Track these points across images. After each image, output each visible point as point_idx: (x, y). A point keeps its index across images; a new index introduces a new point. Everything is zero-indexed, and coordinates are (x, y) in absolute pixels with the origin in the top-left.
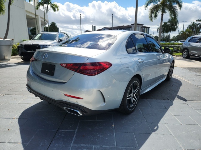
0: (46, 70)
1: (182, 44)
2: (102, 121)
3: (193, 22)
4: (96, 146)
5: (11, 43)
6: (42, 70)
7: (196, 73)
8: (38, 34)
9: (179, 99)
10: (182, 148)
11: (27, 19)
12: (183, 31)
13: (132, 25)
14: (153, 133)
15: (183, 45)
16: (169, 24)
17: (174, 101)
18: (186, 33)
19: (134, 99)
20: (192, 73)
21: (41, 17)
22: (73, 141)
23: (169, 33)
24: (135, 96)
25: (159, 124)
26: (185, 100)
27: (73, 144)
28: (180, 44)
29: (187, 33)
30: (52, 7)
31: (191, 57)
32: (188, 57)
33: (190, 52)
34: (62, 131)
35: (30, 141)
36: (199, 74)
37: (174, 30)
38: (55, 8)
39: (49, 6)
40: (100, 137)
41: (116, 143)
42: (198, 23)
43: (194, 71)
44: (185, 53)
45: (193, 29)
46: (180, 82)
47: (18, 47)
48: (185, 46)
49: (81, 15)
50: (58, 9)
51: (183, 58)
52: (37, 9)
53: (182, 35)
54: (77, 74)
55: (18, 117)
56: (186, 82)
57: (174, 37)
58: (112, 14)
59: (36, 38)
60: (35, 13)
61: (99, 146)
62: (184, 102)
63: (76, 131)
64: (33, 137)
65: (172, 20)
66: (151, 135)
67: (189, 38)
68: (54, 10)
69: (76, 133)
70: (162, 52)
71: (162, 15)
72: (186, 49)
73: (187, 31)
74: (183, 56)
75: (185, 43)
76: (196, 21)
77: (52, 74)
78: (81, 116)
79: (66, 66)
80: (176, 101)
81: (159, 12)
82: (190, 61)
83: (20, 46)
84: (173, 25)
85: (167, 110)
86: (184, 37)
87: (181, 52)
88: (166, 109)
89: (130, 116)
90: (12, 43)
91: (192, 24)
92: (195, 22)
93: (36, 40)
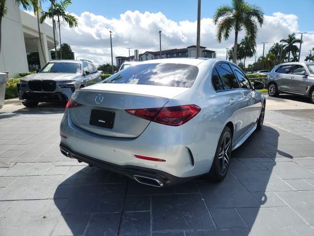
0: (99, 121)
1: (266, 76)
2: (183, 194)
3: (277, 44)
4: (188, 231)
5: (4, 79)
6: (91, 121)
7: (293, 118)
8: (49, 63)
9: (282, 156)
10: (307, 223)
11: (25, 39)
12: (263, 57)
13: (188, 47)
14: (262, 206)
15: (268, 77)
16: (242, 47)
17: (277, 160)
18: (267, 60)
19: (225, 159)
20: (289, 118)
21: (47, 36)
22: (151, 226)
23: (243, 60)
24: (226, 154)
25: (266, 193)
26: (291, 157)
27: (153, 230)
28: (263, 76)
29: (269, 59)
30: (66, 19)
31: (280, 94)
32: (277, 94)
33: (279, 88)
34: (130, 212)
35: (85, 231)
36: (297, 119)
37: (251, 54)
38: (71, 21)
39: (61, 18)
40: (189, 217)
41: (216, 225)
42: (284, 44)
43: (291, 115)
44: (272, 89)
45: (277, 54)
46: (276, 131)
47: (18, 84)
48: (271, 78)
49: (111, 32)
50: (76, 23)
51: (270, 96)
52: (42, 22)
53: (262, 62)
54: (154, 124)
55: (53, 197)
56: (283, 131)
57: (250, 65)
58: (160, 32)
59: (46, 69)
60: (38, 30)
61: (192, 231)
62: (290, 159)
63: (151, 211)
64: (88, 225)
65: (246, 40)
66: (261, 208)
67: (276, 67)
68: (71, 24)
69: (151, 213)
70: (251, 88)
71: (236, 34)
72: (272, 82)
73: (268, 56)
74: (269, 94)
75: (272, 75)
76: (281, 41)
77: (109, 125)
78: (162, 187)
79: (135, 113)
80: (279, 159)
81: (231, 28)
82: (280, 101)
83: (21, 83)
84: (248, 48)
85: (271, 172)
86: (265, 65)
87: (266, 88)
88: (269, 171)
89: (223, 185)
90: (6, 79)
91: (275, 46)
92: (280, 43)
93: (47, 72)
